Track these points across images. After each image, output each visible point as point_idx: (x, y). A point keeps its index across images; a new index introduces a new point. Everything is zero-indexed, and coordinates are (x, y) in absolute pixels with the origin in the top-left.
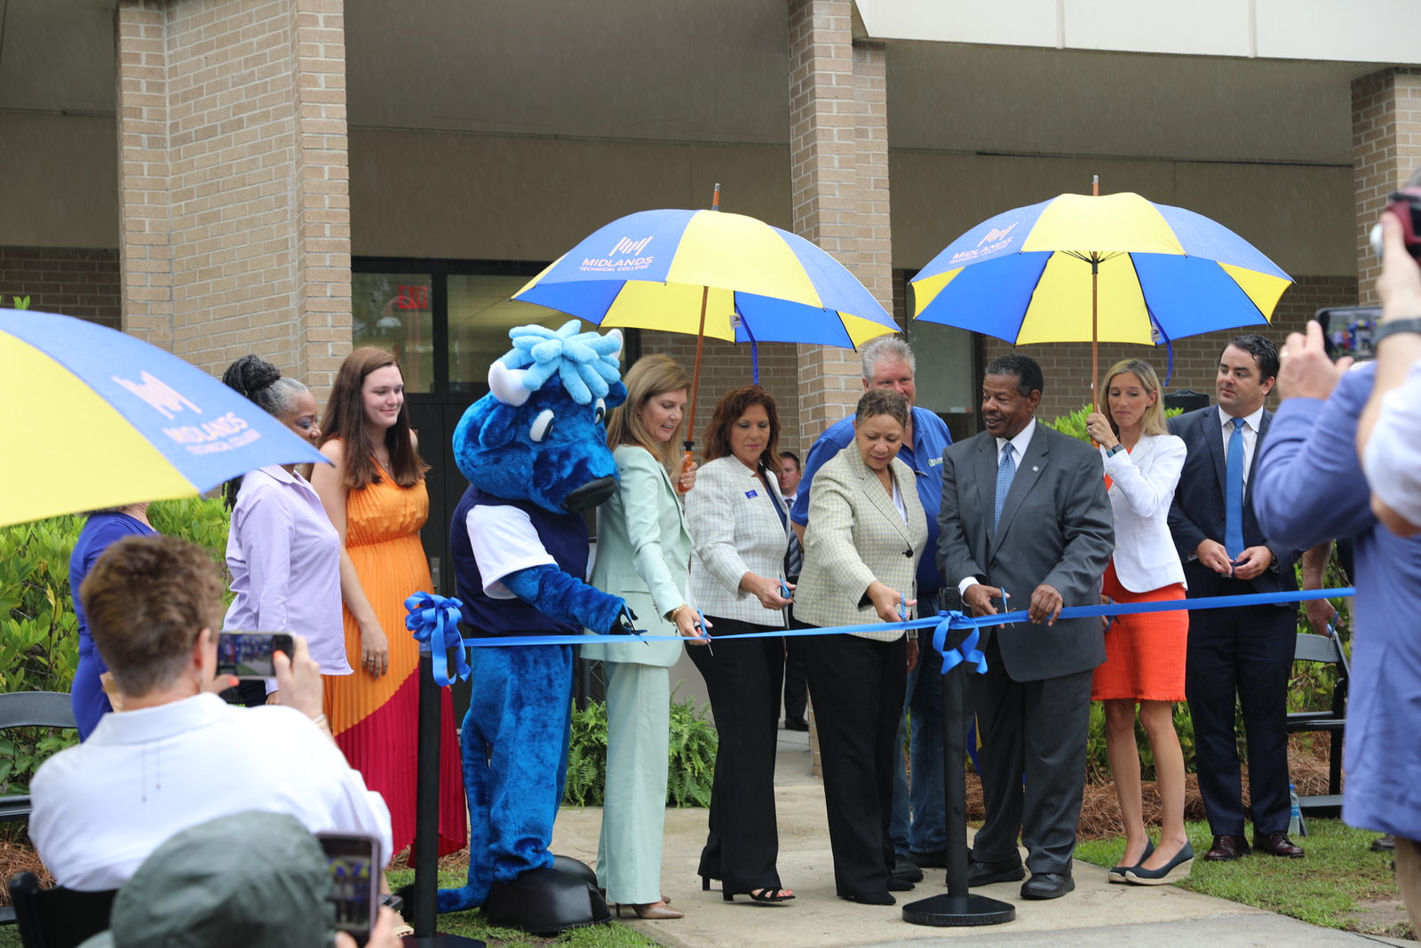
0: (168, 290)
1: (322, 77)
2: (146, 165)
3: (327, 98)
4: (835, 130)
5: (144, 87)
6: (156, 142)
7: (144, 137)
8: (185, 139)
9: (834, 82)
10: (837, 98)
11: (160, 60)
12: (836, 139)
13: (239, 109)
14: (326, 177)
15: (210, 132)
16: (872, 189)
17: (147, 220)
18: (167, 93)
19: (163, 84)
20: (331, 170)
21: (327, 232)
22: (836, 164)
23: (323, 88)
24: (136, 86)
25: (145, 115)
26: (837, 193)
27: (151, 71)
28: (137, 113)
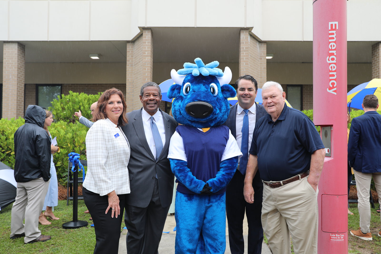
0: (133, 90)
1: (146, 53)
2: (130, 69)
3: (147, 56)
4: (245, 58)
5: (130, 56)
6: (132, 66)
7: (130, 65)
8: (135, 65)
9: (245, 49)
10: (245, 52)
11: (133, 52)
12: (245, 60)
13: (140, 59)
14: (147, 70)
15: (137, 63)
16: (263, 69)
17: (130, 79)
18: (134, 57)
19: (133, 56)
20: (147, 69)
21: (146, 80)
22: (245, 64)
23: (146, 54)
24: (129, 56)
25: (130, 61)
26: (245, 70)
27: (131, 54)
28: (129, 61)
